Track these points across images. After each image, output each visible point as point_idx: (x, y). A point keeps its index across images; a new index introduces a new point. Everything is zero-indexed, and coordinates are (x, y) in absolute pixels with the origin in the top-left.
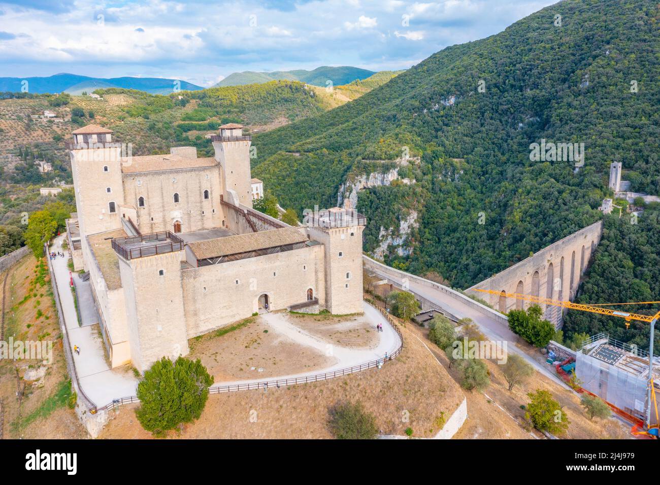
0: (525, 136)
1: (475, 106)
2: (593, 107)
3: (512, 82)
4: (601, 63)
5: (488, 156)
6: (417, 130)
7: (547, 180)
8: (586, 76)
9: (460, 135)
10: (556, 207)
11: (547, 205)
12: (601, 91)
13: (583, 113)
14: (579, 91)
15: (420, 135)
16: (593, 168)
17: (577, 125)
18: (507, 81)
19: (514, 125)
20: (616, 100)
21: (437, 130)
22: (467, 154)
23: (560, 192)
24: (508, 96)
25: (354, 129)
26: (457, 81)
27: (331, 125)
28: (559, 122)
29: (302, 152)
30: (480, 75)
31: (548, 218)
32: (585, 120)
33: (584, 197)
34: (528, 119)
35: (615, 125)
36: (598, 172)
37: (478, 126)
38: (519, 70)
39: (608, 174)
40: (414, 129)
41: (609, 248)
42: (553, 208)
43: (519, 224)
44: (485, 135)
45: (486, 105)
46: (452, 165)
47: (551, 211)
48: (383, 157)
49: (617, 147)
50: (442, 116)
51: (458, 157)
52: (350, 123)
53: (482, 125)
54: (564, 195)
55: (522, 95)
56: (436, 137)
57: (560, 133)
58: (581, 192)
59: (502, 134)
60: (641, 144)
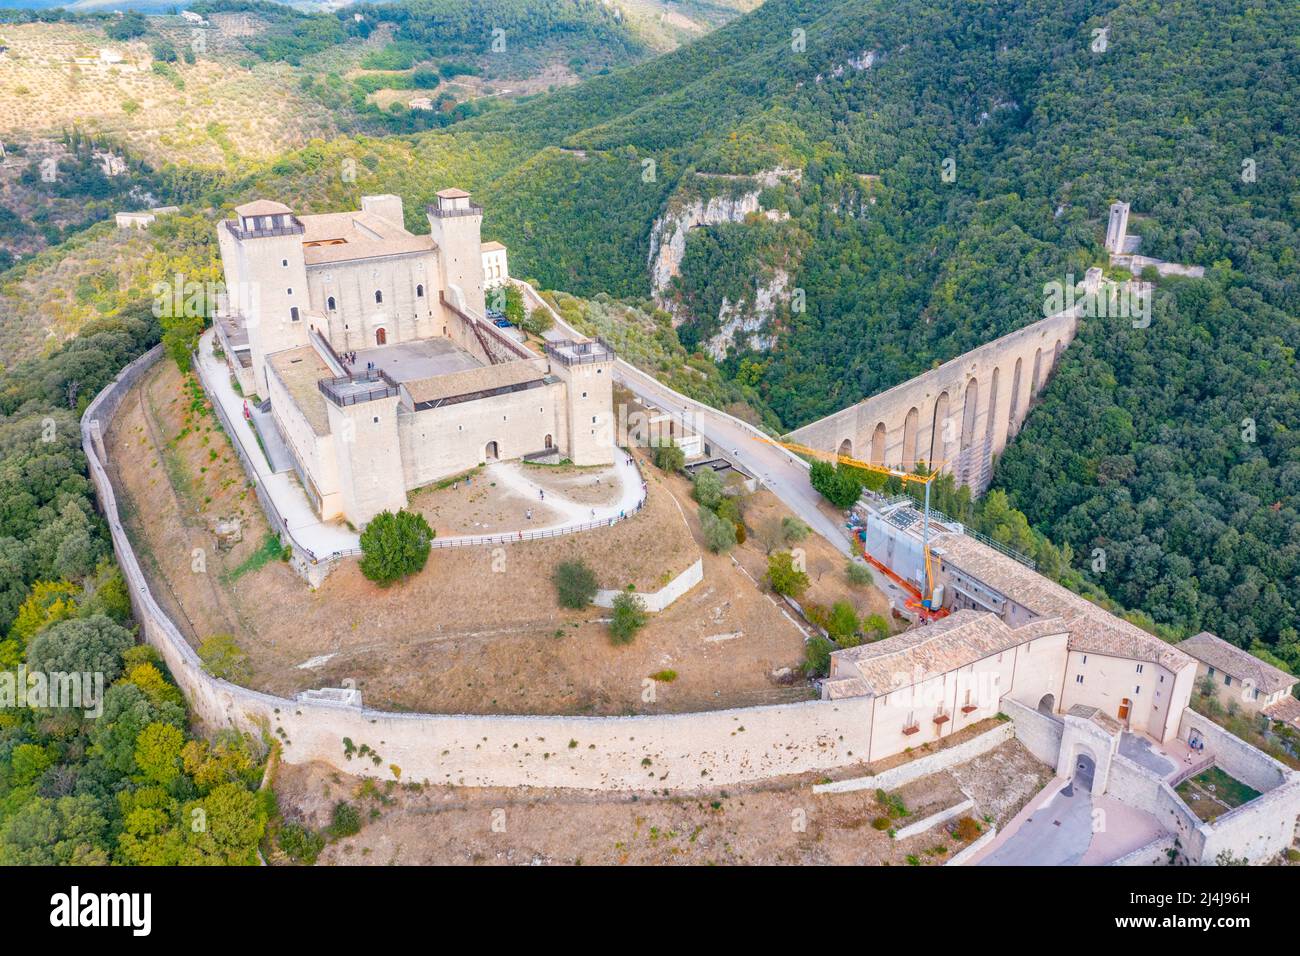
0: (989, 139)
1: (908, 74)
2: (1106, 92)
3: (978, 29)
5: (921, 172)
6: (799, 116)
7: (1009, 228)
9: (876, 130)
11: (1001, 272)
12: (1126, 62)
13: (1088, 102)
14: (1090, 58)
15: (804, 127)
16: (1085, 209)
17: (1074, 125)
18: (970, 27)
19: (973, 114)
20: (1148, 82)
21: (836, 118)
22: (886, 167)
23: (1024, 251)
24: (969, 57)
25: (688, 106)
26: (879, 22)
27: (648, 91)
28: (1046, 116)
29: (591, 151)
30: (922, 12)
31: (996, 297)
32: (1089, 116)
33: (1059, 262)
34: (999, 105)
35: (1135, 131)
36: (1091, 217)
37: (911, 113)
39: (1106, 221)
40: (795, 113)
41: (1082, 354)
42: (1007, 280)
43: (952, 303)
44: (920, 132)
45: (927, 73)
46: (856, 187)
47: (1004, 284)
48: (734, 169)
49: (1131, 173)
50: (848, 91)
51: (869, 172)
52: (681, 93)
53: (917, 112)
54: (1030, 256)
55: (993, 58)
56: (834, 131)
57: (1045, 139)
58: (1057, 252)
59: (950, 131)
60: (1171, 169)
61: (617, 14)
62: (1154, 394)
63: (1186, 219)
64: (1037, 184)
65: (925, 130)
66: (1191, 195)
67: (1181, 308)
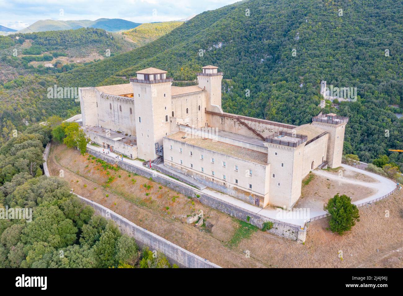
0: (266, 66)
1: (235, 49)
2: (304, 50)
3: (255, 35)
4: (305, 26)
5: (246, 78)
6: (202, 62)
7: (287, 91)
8: (298, 34)
9: (228, 65)
10: (296, 105)
11: (291, 105)
12: (306, 43)
14: (295, 42)
16: (311, 84)
17: (297, 61)
18: (252, 34)
19: (258, 60)
20: (315, 47)
21: (213, 63)
22: (234, 76)
23: (296, 97)
24: (254, 43)
25: (159, 61)
26: (222, 33)
28: (286, 59)
29: (128, 76)
30: (235, 30)
31: (292, 112)
32: (301, 58)
33: (310, 100)
34: (267, 56)
35: (317, 61)
36: (314, 86)
37: (238, 60)
38: (258, 28)
39: (319, 87)
42: (294, 106)
43: (276, 115)
44: (242, 66)
45: (241, 48)
46: (226, 83)
47: (293, 108)
48: (186, 79)
49: (321, 73)
50: (215, 54)
51: (229, 78)
52: (155, 57)
53: (240, 60)
54: (299, 99)
55: (262, 43)
57: (288, 65)
58: (308, 97)
59: (252, 65)
60: (333, 71)
61: (111, 37)
62: (354, 136)
63: (342, 85)
64: (291, 78)
65: (244, 65)
66: (341, 78)
67: (352, 110)
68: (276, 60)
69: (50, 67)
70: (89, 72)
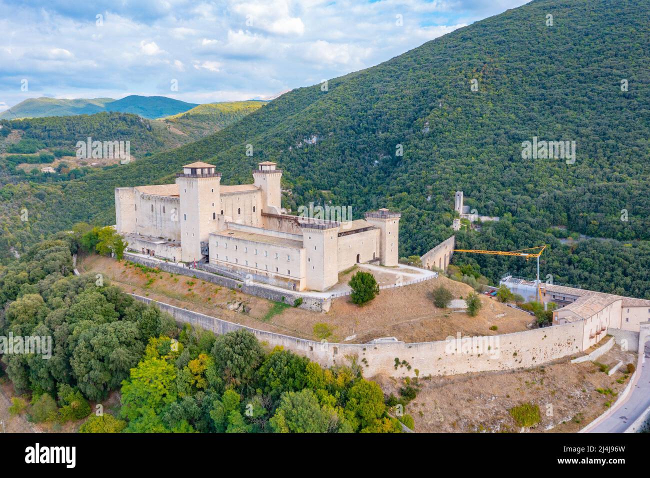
0: (382, 171)
1: (336, 145)
2: (435, 148)
3: (366, 125)
4: (437, 113)
5: (351, 188)
6: (285, 165)
7: (408, 207)
8: (427, 124)
9: (326, 170)
10: (419, 227)
11: (411, 226)
12: (439, 137)
13: (428, 153)
14: (423, 135)
15: (288, 170)
16: (442, 196)
17: (424, 162)
18: (361, 124)
19: (371, 162)
20: (452, 144)
21: (304, 166)
22: (333, 186)
23: (420, 216)
24: (364, 137)
25: (221, 164)
26: (317, 123)
28: (409, 160)
30: (337, 118)
31: (413, 236)
32: (430, 158)
33: (438, 218)
34: (382, 157)
35: (453, 163)
36: (446, 199)
37: (340, 162)
38: (371, 115)
39: (453, 201)
40: (283, 164)
41: (462, 255)
42: (416, 228)
44: (347, 170)
45: (345, 144)
46: (321, 196)
47: (415, 231)
49: (457, 180)
50: (307, 153)
51: (326, 189)
53: (343, 161)
54: (423, 217)
55: (376, 137)
56: (304, 171)
57: (412, 169)
58: (436, 215)
59: (361, 169)
60: (474, 178)
61: (148, 126)
62: (498, 269)
63: (486, 197)
64: (415, 188)
65: (349, 169)
66: (486, 188)
67: (498, 233)
68: (396, 162)
69: (49, 173)
70: (113, 179)
